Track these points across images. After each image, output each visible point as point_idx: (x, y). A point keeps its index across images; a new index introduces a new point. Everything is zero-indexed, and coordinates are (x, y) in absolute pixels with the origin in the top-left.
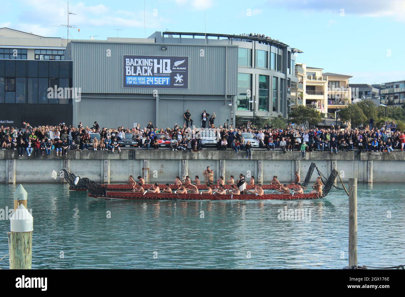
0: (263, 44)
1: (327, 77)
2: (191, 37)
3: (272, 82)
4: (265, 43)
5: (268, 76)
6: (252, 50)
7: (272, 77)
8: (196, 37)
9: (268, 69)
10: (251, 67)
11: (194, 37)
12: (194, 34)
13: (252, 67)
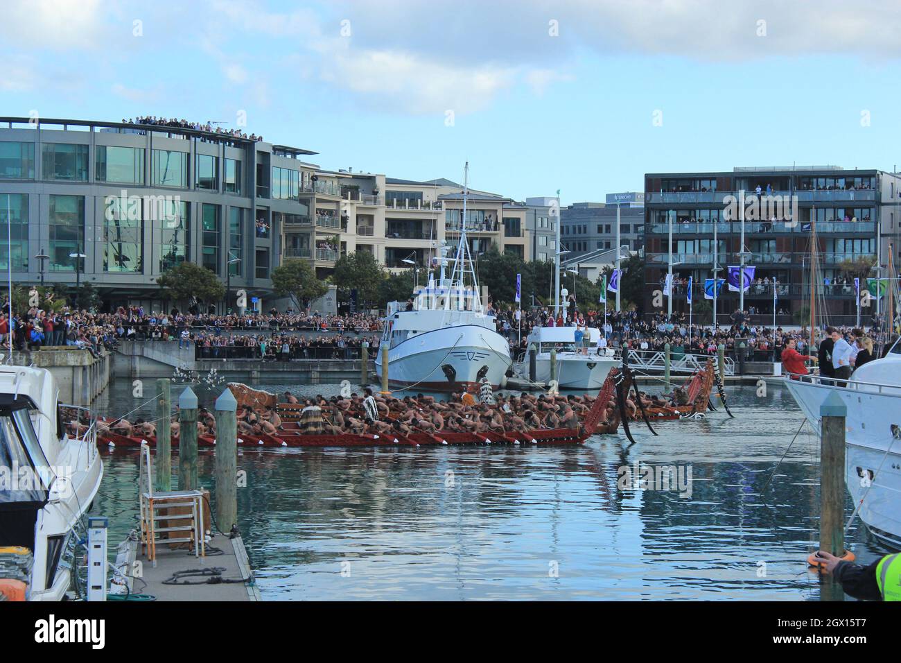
0: (210, 142)
1: (443, 201)
2: (61, 127)
3: (228, 218)
4: (212, 142)
5: (219, 206)
6: (189, 155)
7: (229, 208)
8: (70, 128)
9: (218, 192)
10: (187, 188)
11: (65, 128)
12: (66, 123)
13: (189, 188)
